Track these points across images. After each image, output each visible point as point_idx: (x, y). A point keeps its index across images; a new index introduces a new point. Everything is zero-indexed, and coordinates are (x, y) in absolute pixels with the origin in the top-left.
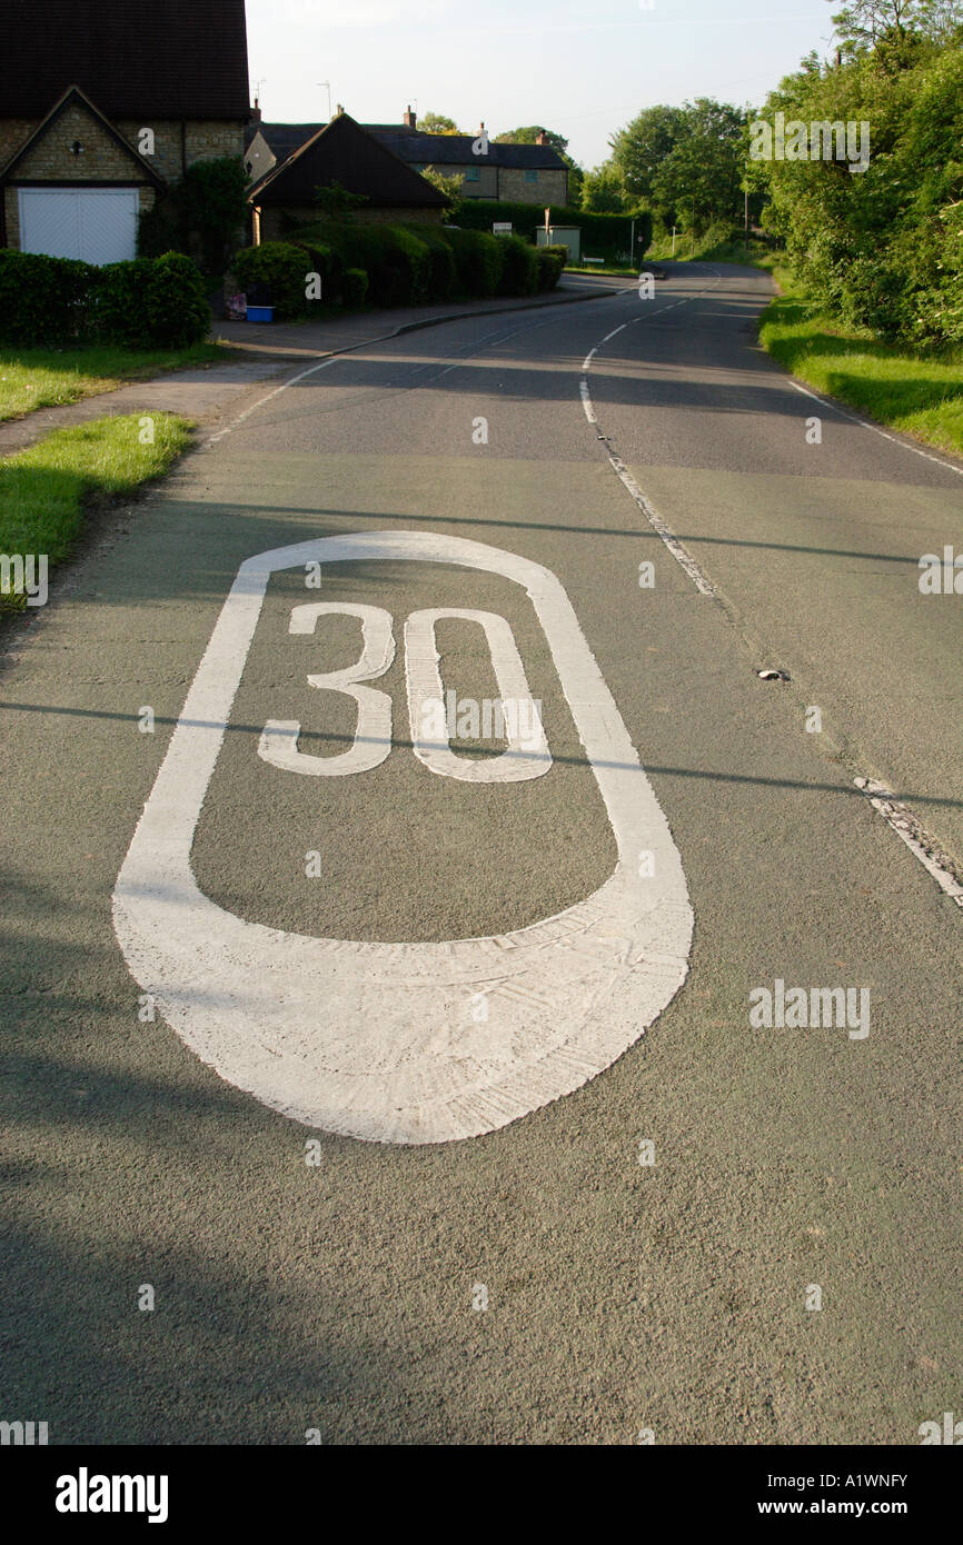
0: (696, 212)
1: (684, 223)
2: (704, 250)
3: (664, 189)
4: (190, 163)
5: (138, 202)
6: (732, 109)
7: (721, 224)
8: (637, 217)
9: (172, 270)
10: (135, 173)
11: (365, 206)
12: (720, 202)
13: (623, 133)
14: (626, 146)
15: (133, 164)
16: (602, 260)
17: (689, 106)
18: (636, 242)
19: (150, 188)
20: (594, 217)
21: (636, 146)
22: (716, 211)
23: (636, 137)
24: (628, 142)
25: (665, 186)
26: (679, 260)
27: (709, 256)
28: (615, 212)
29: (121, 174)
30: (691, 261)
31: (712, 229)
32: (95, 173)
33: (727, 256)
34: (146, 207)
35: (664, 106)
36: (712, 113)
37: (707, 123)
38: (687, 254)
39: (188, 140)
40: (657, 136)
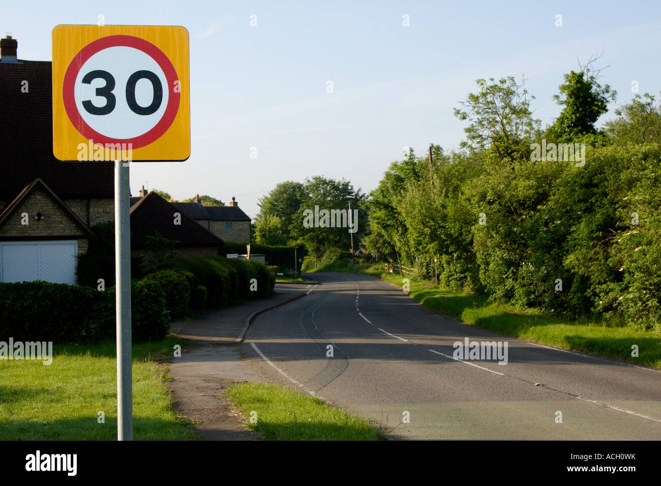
0: (317, 242)
1: (309, 250)
2: (324, 265)
3: (296, 230)
4: (92, 224)
5: (77, 248)
6: (334, 182)
7: (333, 249)
8: (297, 247)
9: (149, 291)
10: (76, 231)
11: (178, 246)
12: (331, 237)
13: (267, 198)
14: (269, 205)
15: (75, 225)
16: (282, 274)
17: (309, 181)
18: (298, 262)
19: (85, 240)
20: (272, 248)
21: (275, 205)
22: (329, 242)
23: (275, 200)
24: (269, 203)
25: (297, 228)
26: (308, 272)
27: (328, 268)
28: (283, 245)
29: (67, 232)
30: (316, 272)
31: (327, 252)
32: (50, 231)
33: (340, 268)
34: (82, 252)
35: (290, 181)
36: (323, 184)
37: (320, 190)
38: (312, 268)
39: (91, 210)
40: (288, 199)
